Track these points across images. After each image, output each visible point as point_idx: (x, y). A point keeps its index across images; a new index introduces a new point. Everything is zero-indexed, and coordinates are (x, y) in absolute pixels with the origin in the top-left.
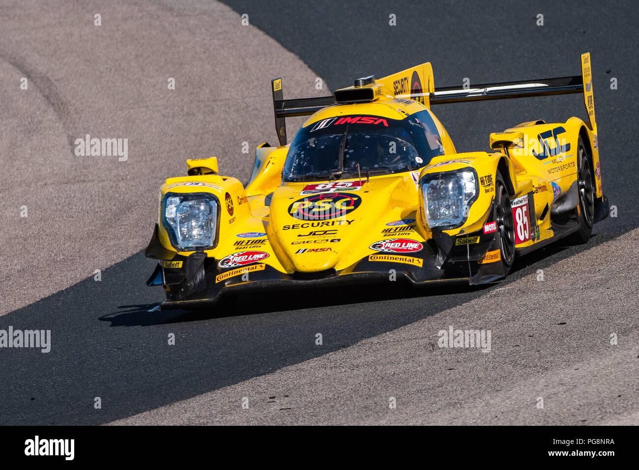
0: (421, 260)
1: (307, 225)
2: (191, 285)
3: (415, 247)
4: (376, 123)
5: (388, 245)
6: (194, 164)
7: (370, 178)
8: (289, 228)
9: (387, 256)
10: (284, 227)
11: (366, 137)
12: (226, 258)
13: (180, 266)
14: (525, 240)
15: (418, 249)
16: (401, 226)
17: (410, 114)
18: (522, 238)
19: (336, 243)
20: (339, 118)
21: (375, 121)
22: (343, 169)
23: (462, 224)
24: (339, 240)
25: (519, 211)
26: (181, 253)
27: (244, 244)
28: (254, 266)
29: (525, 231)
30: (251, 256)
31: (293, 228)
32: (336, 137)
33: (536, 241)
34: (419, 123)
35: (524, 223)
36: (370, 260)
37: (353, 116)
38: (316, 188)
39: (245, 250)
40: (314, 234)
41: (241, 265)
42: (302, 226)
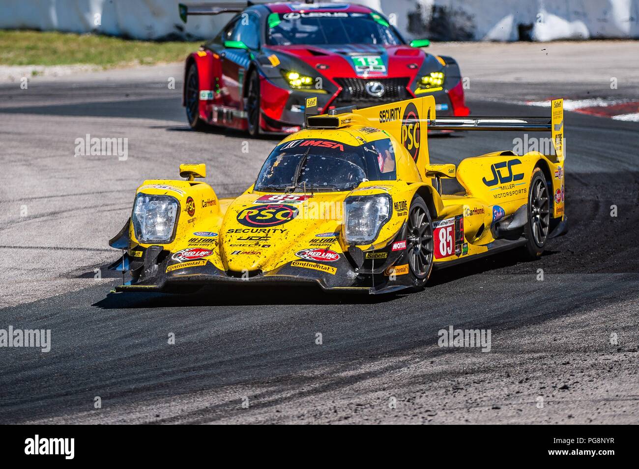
0: (335, 269)
1: (248, 231)
2: (148, 271)
3: (333, 257)
4: (334, 147)
5: (311, 253)
6: (185, 168)
7: (314, 194)
8: (233, 232)
9: (307, 263)
10: (229, 230)
11: (322, 158)
12: (179, 252)
13: (140, 256)
14: (448, 255)
15: (334, 259)
16: (326, 238)
17: (368, 142)
18: (443, 253)
19: (266, 248)
20: (305, 140)
21: (334, 145)
22: (296, 184)
23: (373, 241)
24: (269, 246)
25: (443, 231)
26: (142, 245)
27: (197, 241)
28: (198, 261)
29: (448, 248)
30: (198, 252)
31: (236, 232)
32: (298, 156)
33: (461, 256)
34: (374, 150)
35: (448, 241)
36: (292, 265)
37: (316, 140)
38: (269, 199)
39: (196, 247)
40: (251, 239)
41: (188, 259)
42: (243, 231)
